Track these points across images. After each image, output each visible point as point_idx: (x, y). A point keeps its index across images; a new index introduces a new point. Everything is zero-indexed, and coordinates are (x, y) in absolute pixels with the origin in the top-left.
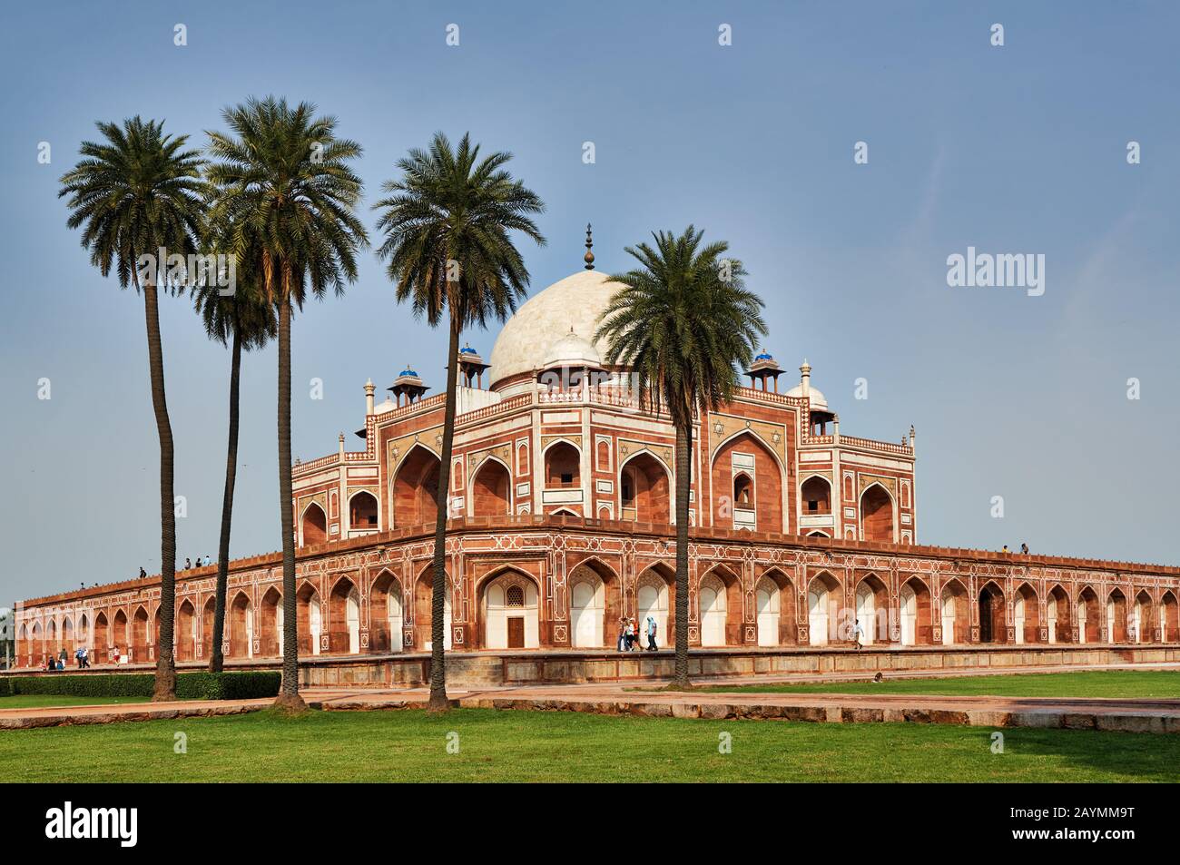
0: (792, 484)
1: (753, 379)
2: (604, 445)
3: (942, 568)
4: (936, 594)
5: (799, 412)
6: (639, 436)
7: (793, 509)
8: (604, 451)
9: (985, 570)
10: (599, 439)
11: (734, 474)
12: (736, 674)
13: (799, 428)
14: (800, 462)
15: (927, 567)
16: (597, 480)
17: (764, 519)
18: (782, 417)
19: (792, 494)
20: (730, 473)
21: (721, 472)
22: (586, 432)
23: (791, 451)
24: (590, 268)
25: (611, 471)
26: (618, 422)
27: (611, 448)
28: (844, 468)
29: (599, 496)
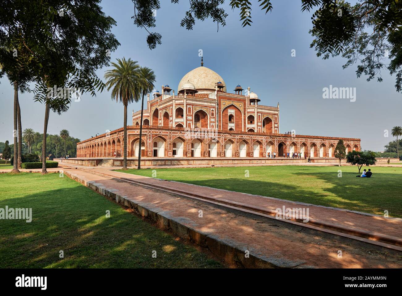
0: (245, 117)
1: (236, 91)
2: (190, 108)
3: (266, 138)
4: (264, 145)
5: (247, 99)
6: (199, 106)
7: (245, 123)
8: (190, 109)
9: (280, 139)
10: (188, 106)
11: (229, 115)
12: (182, 165)
13: (247, 103)
14: (247, 111)
15: (262, 138)
16: (188, 116)
17: (237, 126)
18: (242, 101)
19: (245, 119)
20: (228, 114)
21: (225, 114)
22: (185, 105)
23: (245, 109)
24: (202, 66)
25: (191, 114)
26: (194, 102)
27: (192, 108)
28: (258, 113)
29: (188, 120)
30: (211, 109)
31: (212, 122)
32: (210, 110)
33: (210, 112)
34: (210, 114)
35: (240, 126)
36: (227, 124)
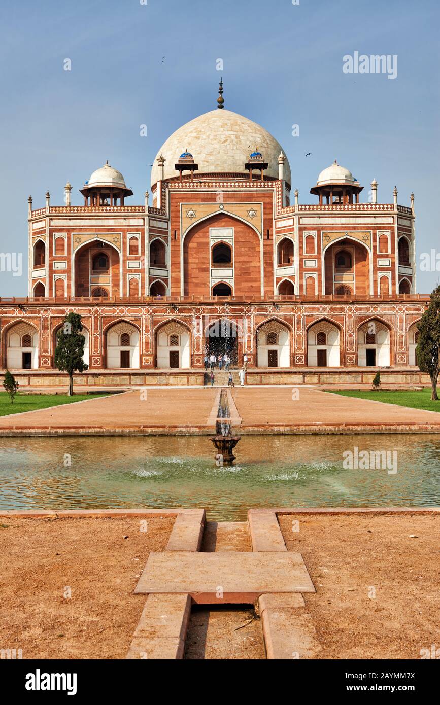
0: (268, 246)
2: (60, 239)
5: (275, 192)
6: (90, 230)
7: (269, 264)
8: (61, 243)
10: (56, 235)
11: (212, 243)
13: (275, 203)
14: (276, 228)
16: (54, 262)
17: (244, 274)
18: (259, 197)
19: (268, 254)
20: (208, 243)
21: (198, 243)
22: (47, 233)
23: (268, 223)
24: (221, 107)
25: (66, 255)
26: (72, 223)
27: (66, 240)
28: (305, 229)
29: (55, 272)
30: (130, 235)
31: (131, 271)
32: (125, 237)
33: (124, 244)
34: (125, 250)
35: (253, 275)
36: (206, 270)
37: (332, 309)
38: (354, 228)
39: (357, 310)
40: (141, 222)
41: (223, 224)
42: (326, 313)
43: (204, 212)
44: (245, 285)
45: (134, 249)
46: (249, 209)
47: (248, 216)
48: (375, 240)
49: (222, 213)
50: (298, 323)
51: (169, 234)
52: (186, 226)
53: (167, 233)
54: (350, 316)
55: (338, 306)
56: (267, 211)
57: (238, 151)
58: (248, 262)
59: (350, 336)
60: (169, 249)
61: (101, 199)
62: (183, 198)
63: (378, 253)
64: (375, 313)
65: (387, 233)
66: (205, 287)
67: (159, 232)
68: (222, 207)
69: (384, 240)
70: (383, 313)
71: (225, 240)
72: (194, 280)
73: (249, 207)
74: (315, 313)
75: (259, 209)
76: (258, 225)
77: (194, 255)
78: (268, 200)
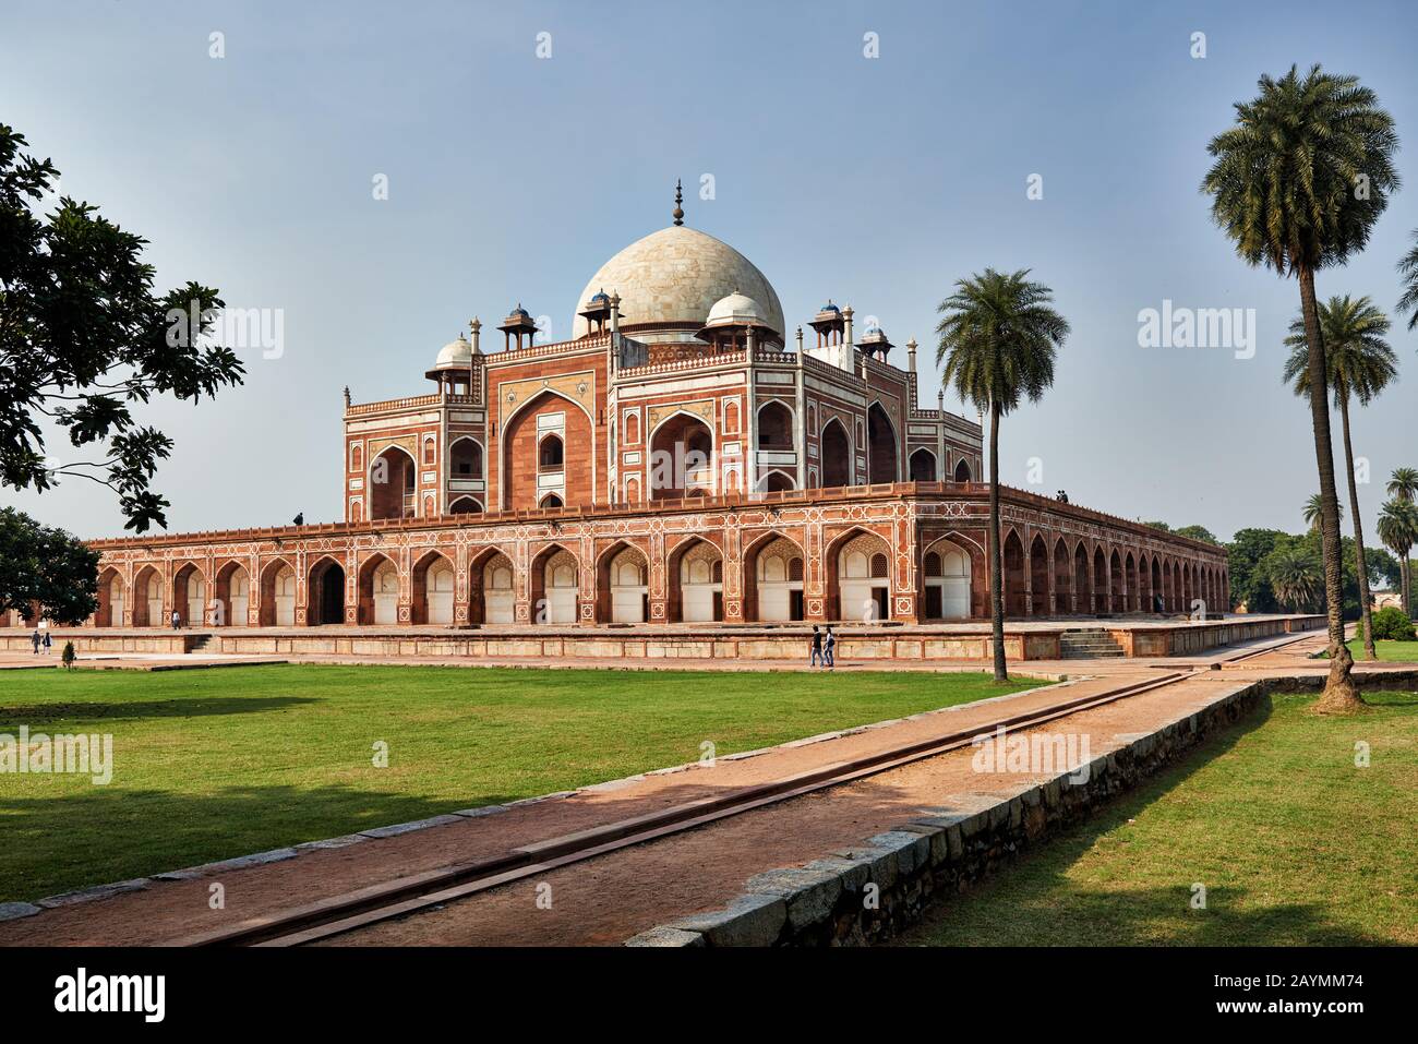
37: (441, 538)
38: (691, 397)
39: (469, 537)
40: (435, 417)
41: (553, 407)
42: (434, 544)
43: (526, 392)
44: (578, 495)
45: (429, 456)
46: (578, 381)
47: (577, 392)
48: (718, 413)
49: (547, 392)
50: (404, 560)
51: (487, 429)
52: (506, 414)
53: (483, 428)
54: (462, 546)
55: (448, 532)
56: (601, 382)
57: (643, 291)
58: (581, 461)
59: (462, 577)
60: (486, 451)
61: (448, 385)
62: (502, 376)
63: (724, 434)
64: (491, 541)
65: (737, 400)
66: (531, 502)
67: (466, 428)
68: (546, 383)
69: (731, 410)
70: (500, 540)
71: (554, 431)
72: (519, 493)
73: (577, 380)
74: (423, 544)
75: (590, 379)
76: (588, 405)
77: (520, 457)
78: (601, 365)
